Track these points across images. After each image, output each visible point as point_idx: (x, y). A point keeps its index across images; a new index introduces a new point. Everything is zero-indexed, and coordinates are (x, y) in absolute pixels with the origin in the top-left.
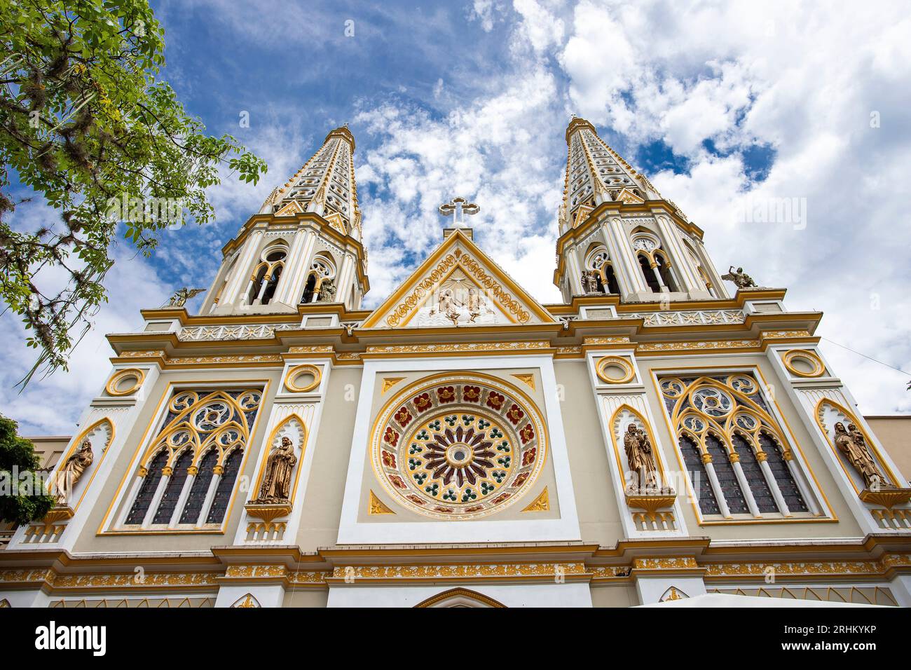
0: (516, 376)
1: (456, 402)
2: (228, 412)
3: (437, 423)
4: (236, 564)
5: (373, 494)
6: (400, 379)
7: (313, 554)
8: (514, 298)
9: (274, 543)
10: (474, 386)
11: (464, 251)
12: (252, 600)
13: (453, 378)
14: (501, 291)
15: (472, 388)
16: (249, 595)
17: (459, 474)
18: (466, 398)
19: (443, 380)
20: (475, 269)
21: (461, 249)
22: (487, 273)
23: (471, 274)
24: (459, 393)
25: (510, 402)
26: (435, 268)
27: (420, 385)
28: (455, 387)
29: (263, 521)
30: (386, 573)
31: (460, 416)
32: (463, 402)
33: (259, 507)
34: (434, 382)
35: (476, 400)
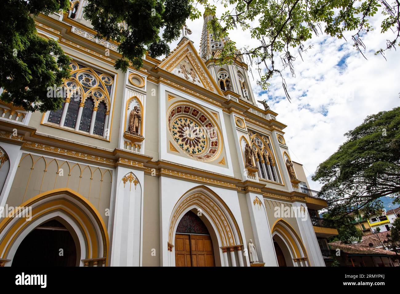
0: (212, 112)
1: (188, 114)
2: (95, 81)
3: (181, 120)
4: (124, 158)
5: (171, 143)
6: (174, 97)
7: (154, 161)
8: (209, 80)
9: (136, 152)
10: (197, 111)
11: (190, 51)
12: (132, 175)
13: (191, 104)
14: (204, 75)
15: (196, 111)
16: (131, 172)
17: (190, 143)
18: (193, 114)
19: (188, 104)
20: (194, 60)
21: (189, 49)
22: (199, 65)
23: (192, 62)
24: (191, 111)
25: (209, 121)
26: (181, 53)
27: (180, 103)
28: (191, 108)
29: (131, 142)
30: (180, 175)
31: (188, 120)
32: (191, 115)
33: (132, 136)
34: (185, 103)
35: (196, 116)
